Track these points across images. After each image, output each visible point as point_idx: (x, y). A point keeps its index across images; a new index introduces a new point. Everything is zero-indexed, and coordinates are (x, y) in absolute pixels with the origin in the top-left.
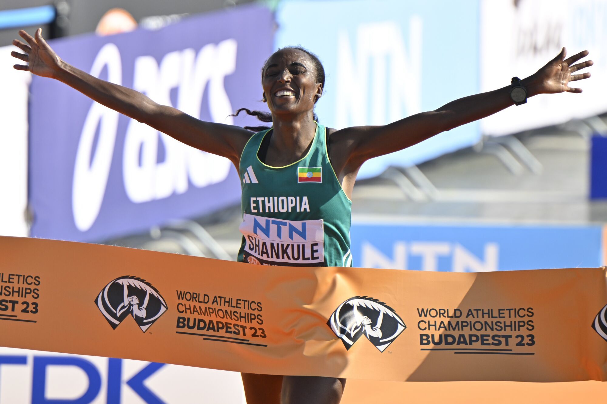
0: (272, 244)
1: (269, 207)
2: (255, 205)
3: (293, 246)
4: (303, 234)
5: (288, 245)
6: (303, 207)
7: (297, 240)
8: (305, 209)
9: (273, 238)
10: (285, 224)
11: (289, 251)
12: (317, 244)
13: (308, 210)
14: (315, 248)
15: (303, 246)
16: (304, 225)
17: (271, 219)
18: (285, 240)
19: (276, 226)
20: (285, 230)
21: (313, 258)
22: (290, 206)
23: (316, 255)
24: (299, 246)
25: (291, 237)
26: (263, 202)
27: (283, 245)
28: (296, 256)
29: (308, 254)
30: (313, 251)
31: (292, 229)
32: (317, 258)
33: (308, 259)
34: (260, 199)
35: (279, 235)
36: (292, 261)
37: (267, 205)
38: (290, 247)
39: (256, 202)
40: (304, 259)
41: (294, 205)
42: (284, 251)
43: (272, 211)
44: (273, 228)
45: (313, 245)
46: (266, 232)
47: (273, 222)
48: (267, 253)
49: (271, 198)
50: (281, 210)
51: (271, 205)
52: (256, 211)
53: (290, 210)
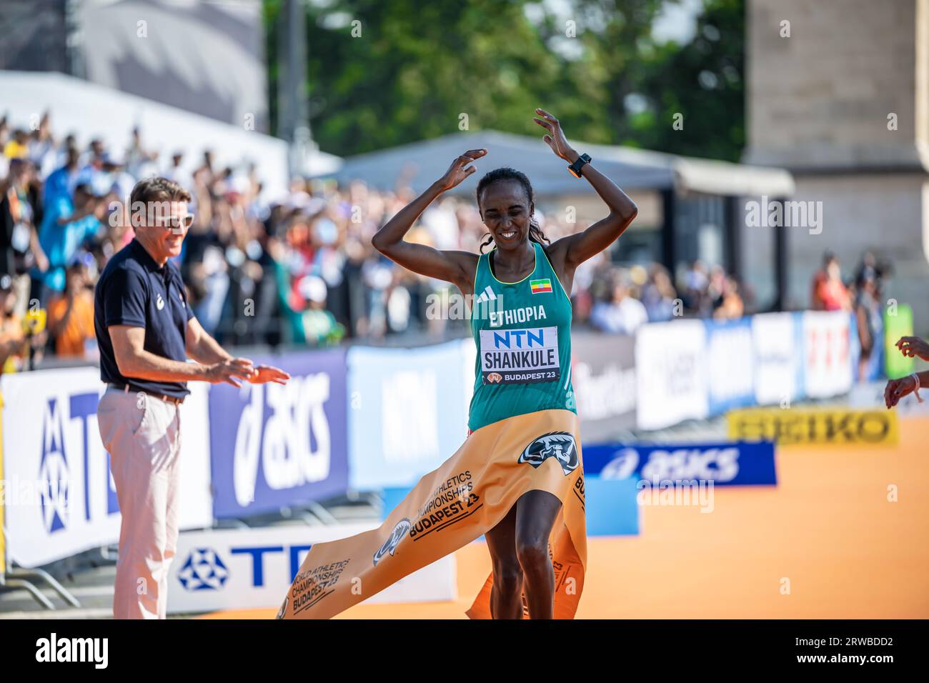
0: (513, 354)
1: (509, 319)
3: (532, 352)
4: (540, 341)
5: (528, 353)
6: (540, 314)
7: (536, 346)
8: (542, 316)
9: (514, 347)
10: (524, 333)
11: (529, 358)
12: (552, 350)
13: (545, 317)
14: (551, 354)
15: (541, 352)
16: (541, 332)
17: (510, 331)
18: (525, 347)
19: (515, 336)
20: (524, 338)
21: (550, 364)
22: (528, 315)
23: (552, 360)
24: (537, 352)
25: (530, 344)
26: (503, 315)
27: (523, 353)
28: (535, 363)
29: (545, 360)
30: (550, 357)
31: (531, 336)
32: (553, 363)
33: (545, 364)
35: (519, 344)
36: (532, 368)
37: (507, 317)
38: (530, 354)
40: (542, 364)
41: (531, 314)
42: (525, 359)
43: (512, 322)
44: (513, 339)
45: (549, 351)
46: (507, 343)
47: (513, 333)
48: (508, 363)
49: (510, 311)
50: (520, 321)
51: (511, 317)
53: (528, 320)
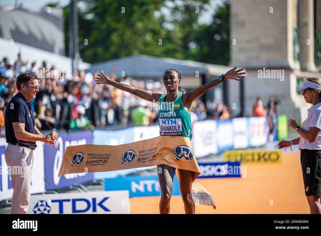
0: (167, 127)
2: (161, 115)
3: (173, 126)
4: (175, 123)
5: (171, 126)
6: (174, 115)
9: (167, 125)
10: (170, 120)
12: (180, 126)
13: (176, 116)
14: (179, 127)
15: (176, 126)
16: (175, 120)
17: (166, 119)
18: (170, 125)
19: (167, 121)
20: (170, 122)
23: (179, 129)
24: (174, 126)
25: (172, 124)
26: (163, 114)
27: (170, 126)
29: (177, 129)
30: (179, 128)
31: (172, 121)
32: (180, 130)
34: (163, 113)
36: (173, 131)
37: (164, 115)
38: (172, 127)
39: (162, 114)
40: (176, 130)
41: (171, 115)
42: (170, 129)
43: (166, 117)
44: (167, 122)
45: (178, 126)
46: (165, 123)
48: (166, 130)
49: (166, 113)
50: (168, 116)
51: (165, 115)
52: (161, 117)
